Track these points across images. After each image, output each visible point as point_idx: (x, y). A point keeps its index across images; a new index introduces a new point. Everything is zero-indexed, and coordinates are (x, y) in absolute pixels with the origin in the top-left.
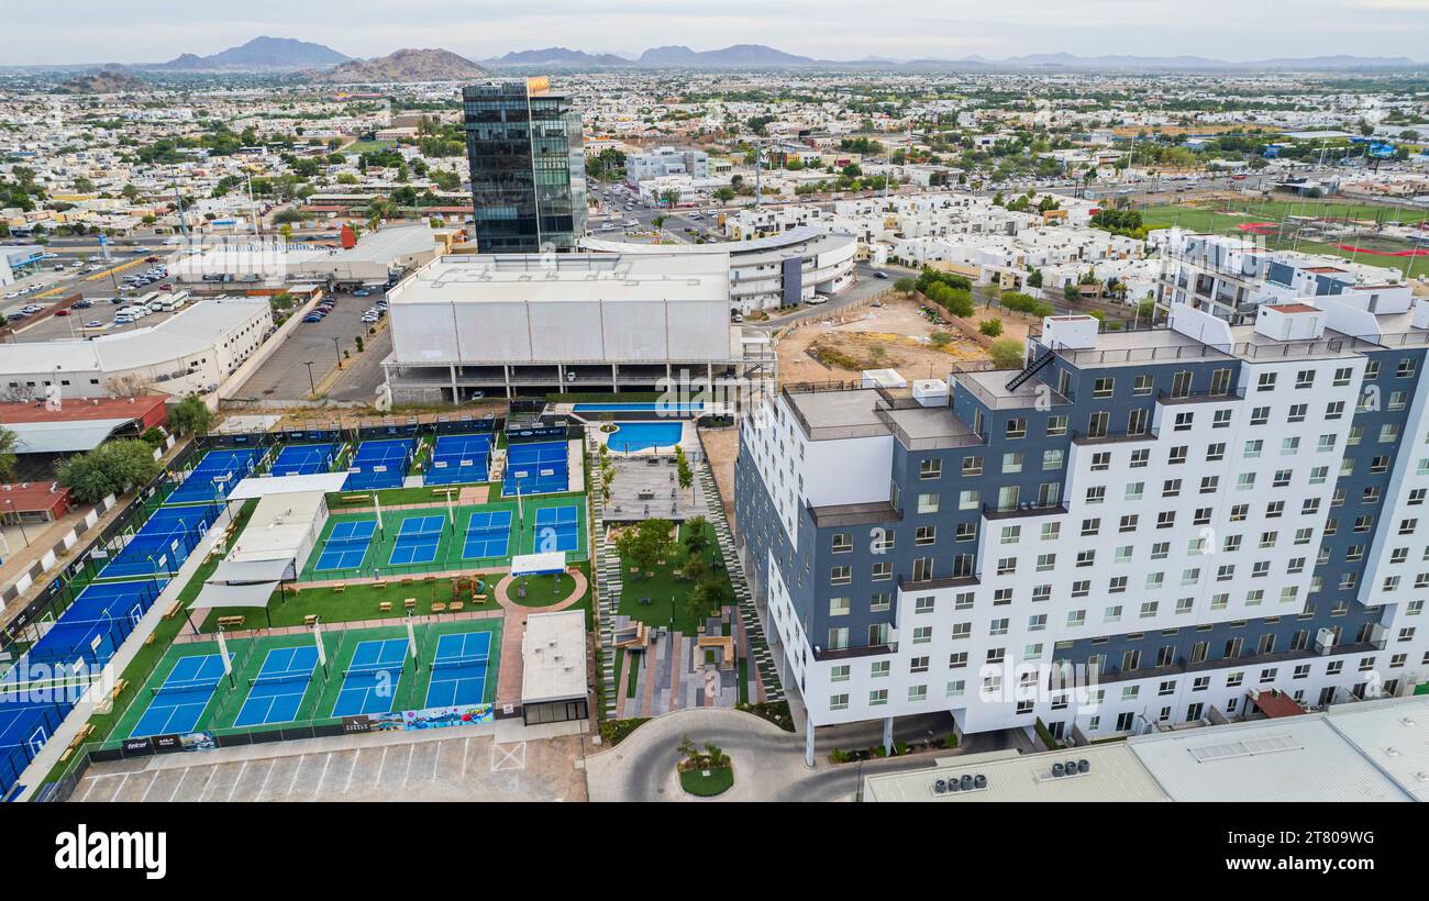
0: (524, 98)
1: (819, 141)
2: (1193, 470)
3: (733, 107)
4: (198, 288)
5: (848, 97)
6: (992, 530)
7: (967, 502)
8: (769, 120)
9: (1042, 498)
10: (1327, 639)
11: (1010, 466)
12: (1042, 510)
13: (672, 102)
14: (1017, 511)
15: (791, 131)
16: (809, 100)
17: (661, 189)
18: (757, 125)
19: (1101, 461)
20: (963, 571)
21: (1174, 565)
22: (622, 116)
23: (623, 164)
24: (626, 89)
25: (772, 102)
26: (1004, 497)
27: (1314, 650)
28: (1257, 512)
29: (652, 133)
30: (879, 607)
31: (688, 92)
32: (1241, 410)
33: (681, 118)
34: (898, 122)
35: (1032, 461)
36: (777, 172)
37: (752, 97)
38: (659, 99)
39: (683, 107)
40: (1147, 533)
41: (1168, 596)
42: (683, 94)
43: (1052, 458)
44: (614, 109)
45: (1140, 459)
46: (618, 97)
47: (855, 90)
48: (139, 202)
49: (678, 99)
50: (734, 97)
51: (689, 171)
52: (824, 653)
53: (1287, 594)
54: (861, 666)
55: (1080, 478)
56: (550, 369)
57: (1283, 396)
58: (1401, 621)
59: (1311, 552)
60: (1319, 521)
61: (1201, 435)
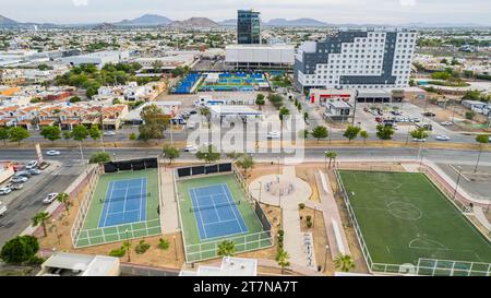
0: (251, 13)
2: (360, 48)
6: (330, 55)
7: (326, 51)
9: (337, 51)
10: (386, 82)
11: (332, 46)
12: (338, 53)
14: (333, 53)
19: (346, 46)
20: (326, 62)
21: (359, 64)
26: (332, 50)
27: (384, 83)
28: (371, 57)
30: (313, 67)
32: (367, 39)
35: (336, 45)
37: (305, 31)
40: (354, 59)
41: (358, 69)
43: (339, 46)
45: (352, 46)
50: (299, 31)
52: (305, 73)
53: (378, 72)
54: (310, 76)
55: (343, 48)
56: (257, 64)
57: (374, 38)
58: (398, 79)
59: (381, 65)
60: (382, 59)
61: (361, 43)
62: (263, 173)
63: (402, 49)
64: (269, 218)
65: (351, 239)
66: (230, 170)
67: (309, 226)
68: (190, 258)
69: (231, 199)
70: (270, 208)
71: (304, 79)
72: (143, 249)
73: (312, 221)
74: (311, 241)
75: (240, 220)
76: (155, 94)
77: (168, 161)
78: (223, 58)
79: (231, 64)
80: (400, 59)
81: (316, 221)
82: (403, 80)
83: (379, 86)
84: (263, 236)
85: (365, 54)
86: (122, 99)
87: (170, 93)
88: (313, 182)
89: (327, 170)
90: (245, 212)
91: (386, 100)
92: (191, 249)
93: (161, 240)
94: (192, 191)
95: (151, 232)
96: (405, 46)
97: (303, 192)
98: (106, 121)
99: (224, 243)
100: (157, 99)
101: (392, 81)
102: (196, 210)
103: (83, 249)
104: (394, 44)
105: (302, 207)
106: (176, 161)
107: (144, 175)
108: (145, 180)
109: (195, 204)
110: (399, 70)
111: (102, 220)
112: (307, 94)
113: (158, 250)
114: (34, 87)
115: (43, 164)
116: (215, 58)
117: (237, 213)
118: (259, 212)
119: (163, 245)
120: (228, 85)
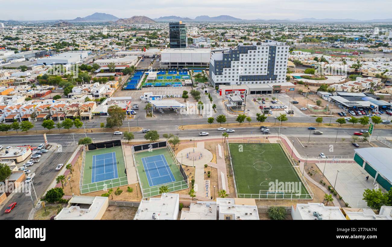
0: (179, 24)
1: (236, 37)
2: (252, 57)
3: (218, 30)
4: (120, 57)
5: (247, 29)
6: (232, 62)
7: (230, 59)
8: (225, 33)
9: (237, 59)
10: (270, 79)
11: (234, 56)
12: (237, 60)
13: (203, 29)
14: (234, 60)
15: (230, 35)
16: (237, 29)
17: (200, 45)
18: (223, 34)
19: (243, 56)
20: (229, 67)
21: (252, 67)
22: (191, 32)
23: (192, 41)
24: (192, 26)
25: (228, 29)
26: (233, 59)
27: (269, 80)
28: (260, 62)
29: (198, 35)
30: (221, 70)
31: (207, 27)
32: (257, 51)
33: (205, 33)
34: (256, 34)
35: (236, 56)
36: (225, 42)
37: (223, 28)
38: (200, 29)
39: (206, 30)
40: (248, 64)
41: (252, 71)
42: (206, 28)
43: (238, 56)
44: (189, 31)
45: (247, 56)
46: (190, 28)
47: (250, 27)
48: (97, 46)
49: (205, 29)
50: (219, 28)
51: (206, 41)
52: (216, 74)
53: (265, 73)
54: (220, 76)
55: (241, 57)
56: (184, 63)
57: (261, 50)
58: (278, 77)
59: (267, 67)
60: (267, 64)
61: (253, 54)
62: (184, 147)
63: (280, 57)
64: (187, 173)
65: (231, 182)
66: (165, 146)
67: (209, 177)
68: (145, 196)
69: (166, 164)
70: (188, 168)
71: (215, 79)
72: (119, 193)
73: (210, 174)
74: (209, 185)
75: (171, 175)
76: (112, 91)
77: (127, 141)
78: (159, 57)
79: (166, 64)
80: (279, 64)
81: (213, 174)
82: (282, 77)
83: (266, 82)
84: (183, 183)
85: (256, 61)
86: (91, 97)
87: (123, 89)
88: (214, 151)
89: (224, 143)
90: (174, 170)
91: (269, 92)
92: (145, 191)
93: (128, 188)
94: (143, 159)
95: (123, 183)
96: (282, 55)
97: (208, 158)
98: (83, 114)
99: (162, 187)
100: (114, 95)
101: (274, 78)
102: (146, 171)
103: (86, 195)
104: (275, 54)
105: (206, 166)
106: (132, 141)
107: (113, 151)
108: (114, 153)
109: (145, 167)
110: (278, 71)
111: (93, 179)
112: (217, 89)
113: (127, 193)
114: (23, 86)
115: (48, 145)
116: (154, 57)
117: (170, 171)
118: (181, 170)
119: (130, 190)
120: (163, 81)
